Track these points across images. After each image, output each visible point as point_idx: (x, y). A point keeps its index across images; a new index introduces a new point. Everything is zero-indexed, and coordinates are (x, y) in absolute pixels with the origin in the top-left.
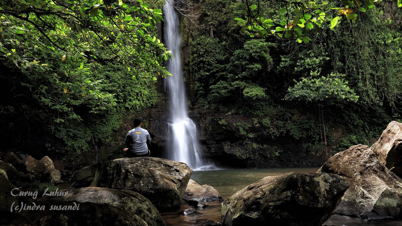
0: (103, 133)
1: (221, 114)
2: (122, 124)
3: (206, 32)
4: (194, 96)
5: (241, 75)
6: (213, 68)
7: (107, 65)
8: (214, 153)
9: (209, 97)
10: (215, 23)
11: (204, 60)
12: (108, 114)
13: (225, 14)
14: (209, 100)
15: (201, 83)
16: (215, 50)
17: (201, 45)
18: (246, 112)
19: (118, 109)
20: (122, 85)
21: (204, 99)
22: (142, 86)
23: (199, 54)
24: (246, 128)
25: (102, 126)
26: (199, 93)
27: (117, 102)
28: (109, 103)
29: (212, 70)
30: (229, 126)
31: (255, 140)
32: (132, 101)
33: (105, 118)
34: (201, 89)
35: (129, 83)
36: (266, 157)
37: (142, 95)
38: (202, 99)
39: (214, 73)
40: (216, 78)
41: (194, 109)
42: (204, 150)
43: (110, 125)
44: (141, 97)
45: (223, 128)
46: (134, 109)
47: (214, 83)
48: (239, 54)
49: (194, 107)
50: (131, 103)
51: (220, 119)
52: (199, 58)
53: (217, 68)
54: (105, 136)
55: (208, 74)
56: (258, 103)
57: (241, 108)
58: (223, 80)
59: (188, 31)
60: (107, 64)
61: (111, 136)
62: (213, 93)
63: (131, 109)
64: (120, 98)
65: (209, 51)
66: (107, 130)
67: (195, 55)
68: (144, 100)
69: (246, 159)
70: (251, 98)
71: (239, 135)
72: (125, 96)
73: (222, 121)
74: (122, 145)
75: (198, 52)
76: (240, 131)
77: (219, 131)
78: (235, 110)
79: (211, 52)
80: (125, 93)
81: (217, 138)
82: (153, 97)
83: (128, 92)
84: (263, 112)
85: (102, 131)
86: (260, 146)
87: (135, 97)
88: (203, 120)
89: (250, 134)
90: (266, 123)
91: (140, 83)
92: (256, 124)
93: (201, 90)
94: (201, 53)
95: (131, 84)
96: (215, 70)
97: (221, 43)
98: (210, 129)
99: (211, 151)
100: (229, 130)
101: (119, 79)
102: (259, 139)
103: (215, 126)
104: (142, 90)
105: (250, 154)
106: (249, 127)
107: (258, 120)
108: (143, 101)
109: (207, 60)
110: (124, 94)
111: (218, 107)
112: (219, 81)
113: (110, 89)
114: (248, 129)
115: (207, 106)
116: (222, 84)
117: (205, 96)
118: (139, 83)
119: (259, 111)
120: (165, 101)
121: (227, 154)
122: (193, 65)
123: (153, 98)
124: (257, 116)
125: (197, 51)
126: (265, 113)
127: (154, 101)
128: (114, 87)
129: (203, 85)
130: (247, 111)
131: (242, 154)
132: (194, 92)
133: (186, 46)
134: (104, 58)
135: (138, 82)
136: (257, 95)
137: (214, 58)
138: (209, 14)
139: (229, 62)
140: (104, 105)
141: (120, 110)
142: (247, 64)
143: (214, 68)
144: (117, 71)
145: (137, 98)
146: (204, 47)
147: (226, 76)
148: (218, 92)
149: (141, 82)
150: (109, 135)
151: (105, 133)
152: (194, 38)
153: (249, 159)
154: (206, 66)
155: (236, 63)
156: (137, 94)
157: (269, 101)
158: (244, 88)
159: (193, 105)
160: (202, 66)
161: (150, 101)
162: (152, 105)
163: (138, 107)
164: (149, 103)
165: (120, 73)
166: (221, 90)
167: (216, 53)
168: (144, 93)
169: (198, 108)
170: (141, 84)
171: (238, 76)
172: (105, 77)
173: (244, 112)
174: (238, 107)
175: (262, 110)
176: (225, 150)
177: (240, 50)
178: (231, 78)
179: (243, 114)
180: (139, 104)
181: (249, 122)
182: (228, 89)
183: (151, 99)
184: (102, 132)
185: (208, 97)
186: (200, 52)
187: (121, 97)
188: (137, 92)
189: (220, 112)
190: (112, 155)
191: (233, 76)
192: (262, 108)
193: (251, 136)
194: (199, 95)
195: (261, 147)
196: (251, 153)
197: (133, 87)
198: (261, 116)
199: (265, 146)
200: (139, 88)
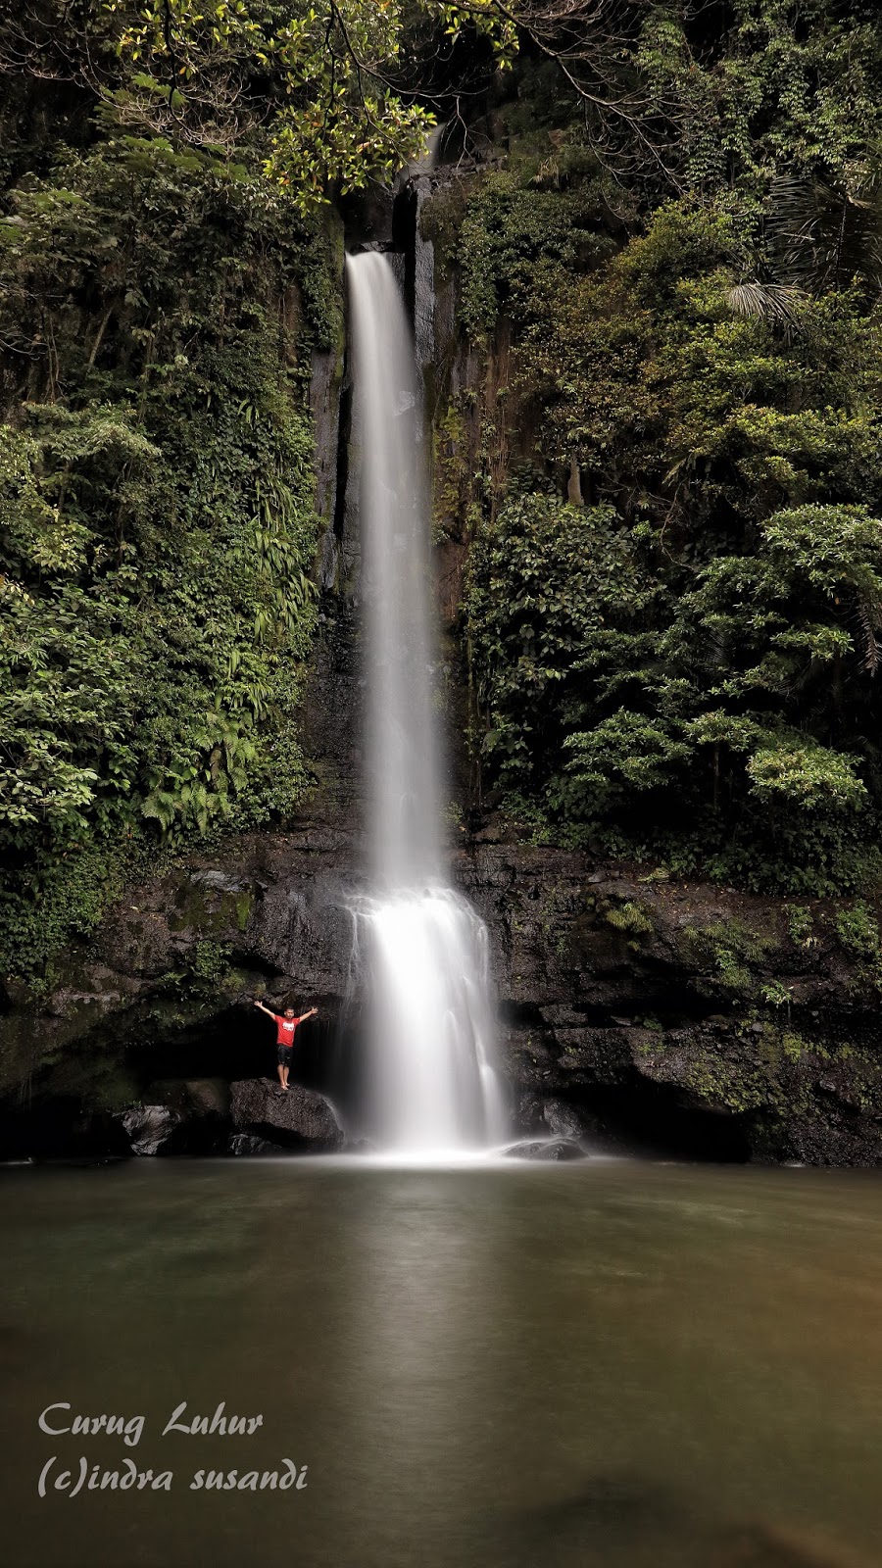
0: (16, 945)
1: (617, 874)
2: (118, 903)
3: (548, 482)
4: (479, 784)
5: (739, 684)
6: (585, 650)
7: (57, 600)
8: (577, 1070)
9: (555, 792)
10: (599, 431)
11: (543, 610)
12: (48, 848)
13: (652, 388)
14: (555, 804)
15: (517, 720)
16: (598, 560)
17: (529, 535)
18: (746, 870)
19: (106, 825)
20: (133, 705)
21: (525, 796)
22: (228, 718)
23: (518, 578)
24: (753, 951)
25: (16, 908)
26: (506, 770)
27: (94, 788)
28: (51, 789)
29: (581, 659)
30: (660, 939)
31: (795, 1018)
32: (177, 787)
33: (35, 866)
34: (518, 747)
35: (168, 700)
36: (851, 1111)
37: (230, 765)
38: (519, 799)
39: (592, 672)
40: (599, 699)
41: (478, 843)
42: (527, 1053)
43: (58, 904)
44: (222, 774)
45: (631, 949)
46: (184, 829)
47: (588, 724)
48: (727, 577)
49: (479, 837)
50: (170, 801)
51: (617, 902)
52: (513, 599)
53: (607, 648)
54: (28, 963)
55: (557, 675)
56: (810, 827)
57: (719, 849)
58: (633, 708)
59: (463, 467)
60: (60, 592)
61: (59, 963)
62: (581, 769)
63: (170, 827)
64: (117, 771)
65: (568, 566)
66: (39, 932)
67: (496, 584)
68: (238, 789)
69: (746, 1112)
70: (793, 798)
71: (715, 987)
72: (143, 764)
73: (625, 913)
74: (112, 1013)
75: (512, 568)
76: (718, 968)
77: (608, 962)
78: (686, 858)
79: (577, 569)
80: (143, 747)
81: (595, 998)
82: (281, 774)
83: (156, 742)
84: (831, 877)
85: (11, 933)
86: (819, 1048)
87: (195, 772)
88: (525, 899)
89: (772, 985)
90: (857, 935)
91: (223, 702)
92: (803, 935)
93: (516, 754)
94: (527, 573)
95: (176, 701)
96: (592, 659)
97: (624, 529)
98: (561, 949)
99: (563, 1061)
100: (661, 961)
101: (113, 672)
102: (815, 1014)
103: (589, 934)
104: (231, 739)
105: (770, 1090)
106: (766, 951)
107: (814, 914)
108: (232, 791)
109: (555, 608)
110: (138, 752)
111: (601, 843)
112: (616, 711)
113: (66, 716)
114: (762, 958)
115: (545, 835)
116: (627, 728)
117: (532, 785)
118: (219, 701)
119: (810, 870)
120: (342, 800)
121: (647, 1081)
122: (484, 630)
123: (281, 783)
124: (806, 894)
125: (504, 564)
126: (843, 880)
127: (286, 795)
128: (85, 710)
129: (529, 729)
130: (751, 870)
131: (726, 1089)
132: (483, 762)
133: (451, 542)
134: (43, 563)
135: (212, 699)
136: (824, 787)
137: (589, 600)
138: (571, 389)
139: (672, 620)
140: (25, 800)
141: (111, 831)
142: (772, 628)
143: (589, 648)
144: (110, 634)
145: (202, 776)
146: (543, 543)
147: (650, 688)
148: (605, 768)
149: (228, 698)
150: (45, 958)
151: (26, 944)
152: (490, 505)
153: (765, 1113)
154: (551, 637)
155: (715, 623)
156: (206, 755)
157: (865, 823)
158: (751, 751)
159: (475, 827)
160: (531, 634)
161: (267, 793)
162: (275, 813)
163: (202, 823)
164: (261, 806)
165: (123, 642)
166: (624, 755)
167: (604, 574)
168: (240, 754)
169: (498, 842)
170: (226, 707)
171: (719, 686)
172: (44, 654)
173: (734, 873)
174: (699, 846)
175: (830, 863)
176: (636, 1063)
177: (733, 559)
178: (676, 697)
179: (731, 882)
180: (210, 804)
181: (768, 923)
182: (661, 751)
183: (271, 787)
184: (14, 942)
185: (547, 788)
186: (524, 566)
187: (125, 766)
188: (203, 744)
189: (609, 868)
190: (55, 1065)
191: (689, 690)
192: (829, 856)
193: (778, 993)
194: (504, 777)
195: (825, 1055)
196: (774, 1083)
197: (185, 721)
198: (822, 893)
199: (846, 1051)
200: (217, 726)
